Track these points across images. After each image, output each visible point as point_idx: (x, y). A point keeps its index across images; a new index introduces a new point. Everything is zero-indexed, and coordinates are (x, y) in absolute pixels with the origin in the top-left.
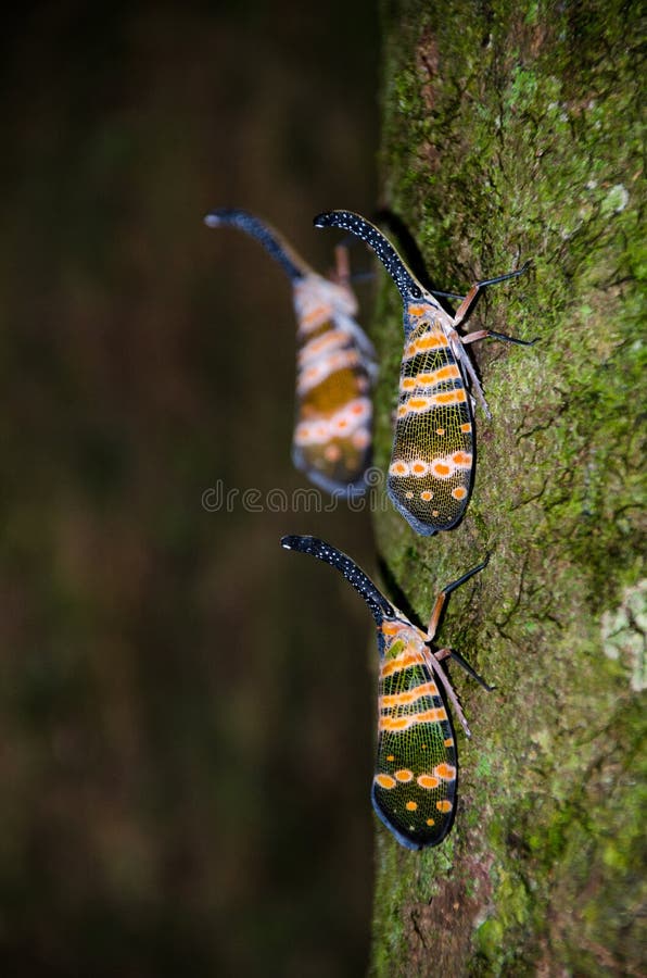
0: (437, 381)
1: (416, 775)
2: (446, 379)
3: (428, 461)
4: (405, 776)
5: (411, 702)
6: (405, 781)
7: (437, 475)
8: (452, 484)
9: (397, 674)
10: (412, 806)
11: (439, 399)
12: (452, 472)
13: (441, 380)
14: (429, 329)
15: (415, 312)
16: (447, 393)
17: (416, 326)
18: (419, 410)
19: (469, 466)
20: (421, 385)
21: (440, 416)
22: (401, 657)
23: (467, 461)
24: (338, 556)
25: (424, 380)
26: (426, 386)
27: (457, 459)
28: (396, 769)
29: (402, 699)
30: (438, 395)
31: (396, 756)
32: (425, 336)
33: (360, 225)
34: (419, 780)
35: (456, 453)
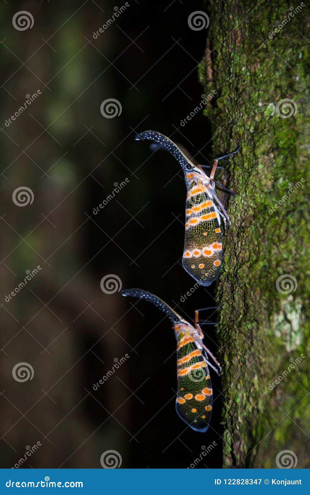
0: (201, 209)
1: (194, 395)
2: (206, 208)
3: (200, 249)
4: (189, 396)
5: (188, 361)
6: (189, 399)
7: (205, 255)
8: (214, 258)
9: (181, 348)
10: (194, 410)
11: (204, 218)
12: (212, 253)
13: (203, 208)
14: (196, 184)
15: (189, 177)
16: (207, 214)
17: (190, 183)
18: (194, 224)
19: (220, 249)
20: (194, 212)
21: (204, 226)
22: (182, 340)
23: (219, 247)
25: (195, 209)
26: (196, 212)
27: (215, 247)
28: (185, 394)
29: (184, 360)
30: (202, 216)
31: (184, 388)
32: (195, 188)
33: (158, 136)
34: (196, 397)
35: (214, 244)
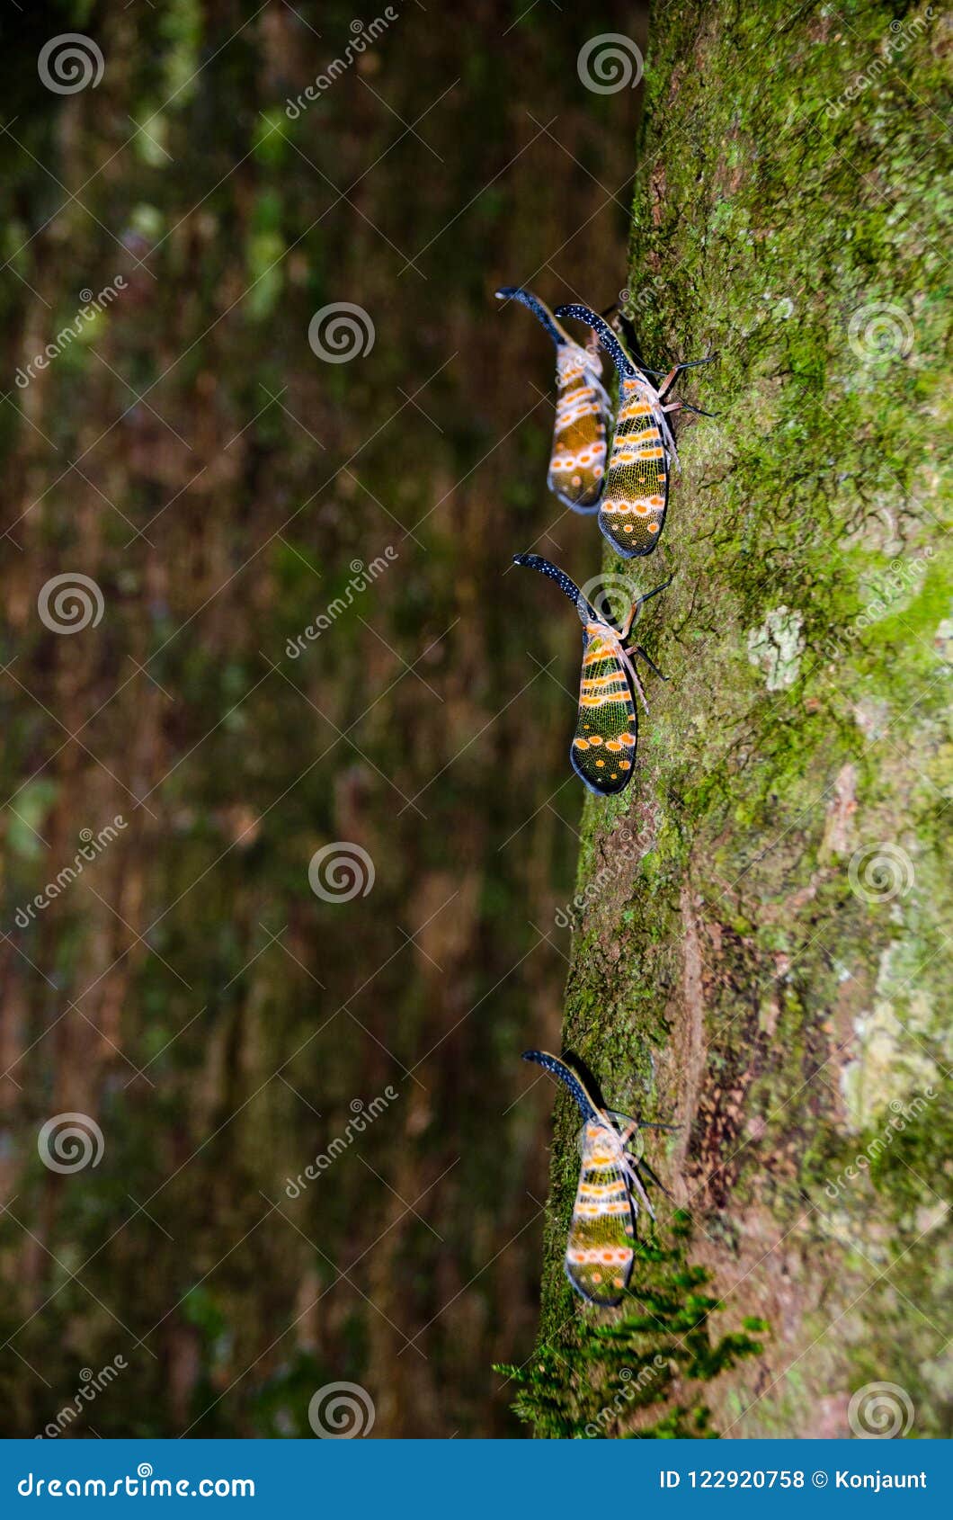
0: (640, 442)
1: (605, 741)
2: (648, 440)
3: (632, 502)
4: (597, 741)
5: (604, 686)
6: (596, 744)
7: (637, 514)
8: (649, 520)
9: (595, 664)
10: (600, 764)
11: (642, 454)
12: (648, 512)
13: (644, 440)
14: (638, 400)
15: (628, 386)
16: (649, 450)
17: (628, 397)
18: (627, 463)
19: (662, 508)
20: (629, 442)
21: (642, 468)
22: (599, 651)
23: (661, 503)
24: (556, 571)
25: (631, 439)
26: (633, 444)
27: (654, 502)
28: (591, 735)
29: (599, 683)
30: (642, 451)
31: (591, 726)
32: (635, 405)
33: (590, 316)
34: (607, 744)
35: (653, 497)
